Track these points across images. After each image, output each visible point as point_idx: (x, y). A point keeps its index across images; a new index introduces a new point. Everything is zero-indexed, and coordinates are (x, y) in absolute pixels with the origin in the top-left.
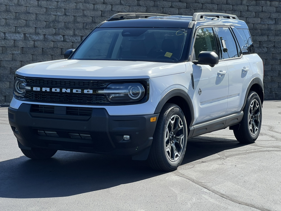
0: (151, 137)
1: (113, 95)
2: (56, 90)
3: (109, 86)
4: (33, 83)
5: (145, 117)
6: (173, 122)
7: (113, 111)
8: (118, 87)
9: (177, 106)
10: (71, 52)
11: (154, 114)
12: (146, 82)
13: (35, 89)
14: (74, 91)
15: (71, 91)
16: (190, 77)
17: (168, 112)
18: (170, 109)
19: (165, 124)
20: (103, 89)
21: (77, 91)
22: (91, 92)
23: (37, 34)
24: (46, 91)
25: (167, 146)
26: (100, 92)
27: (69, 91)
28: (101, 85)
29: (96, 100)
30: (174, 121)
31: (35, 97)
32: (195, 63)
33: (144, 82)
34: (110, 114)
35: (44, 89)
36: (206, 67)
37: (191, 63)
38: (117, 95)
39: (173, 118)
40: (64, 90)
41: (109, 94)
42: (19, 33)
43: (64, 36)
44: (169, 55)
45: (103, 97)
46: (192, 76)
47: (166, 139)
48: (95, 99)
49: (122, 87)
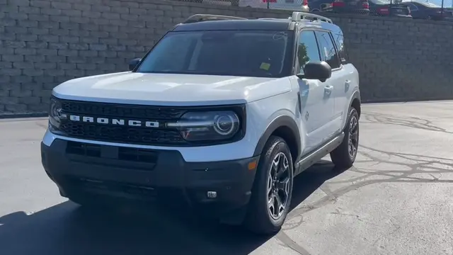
0: (248, 191)
1: (191, 130)
2: (103, 121)
3: (184, 116)
4: (71, 108)
5: (240, 162)
6: (276, 164)
7: (191, 154)
8: (198, 117)
9: (282, 140)
10: (138, 61)
11: (253, 156)
12: (241, 108)
13: (72, 118)
14: (131, 123)
15: (126, 123)
16: (297, 97)
17: (271, 151)
18: (274, 146)
19: (267, 169)
20: (175, 120)
21: (134, 123)
22: (156, 124)
23: (119, 45)
24: (88, 121)
25: (269, 199)
26: (171, 125)
27: (122, 122)
28: (173, 115)
29: (165, 138)
30: (278, 162)
31: (74, 130)
32: (301, 77)
33: (238, 109)
34: (187, 159)
35: (85, 119)
36: (314, 82)
37: (295, 78)
38: (198, 129)
39: (278, 158)
40: (115, 121)
41: (185, 129)
42: (102, 44)
43: (145, 47)
44: (265, 66)
45: (175, 133)
46: (299, 96)
47: (269, 191)
48: (163, 136)
49: (204, 117)
